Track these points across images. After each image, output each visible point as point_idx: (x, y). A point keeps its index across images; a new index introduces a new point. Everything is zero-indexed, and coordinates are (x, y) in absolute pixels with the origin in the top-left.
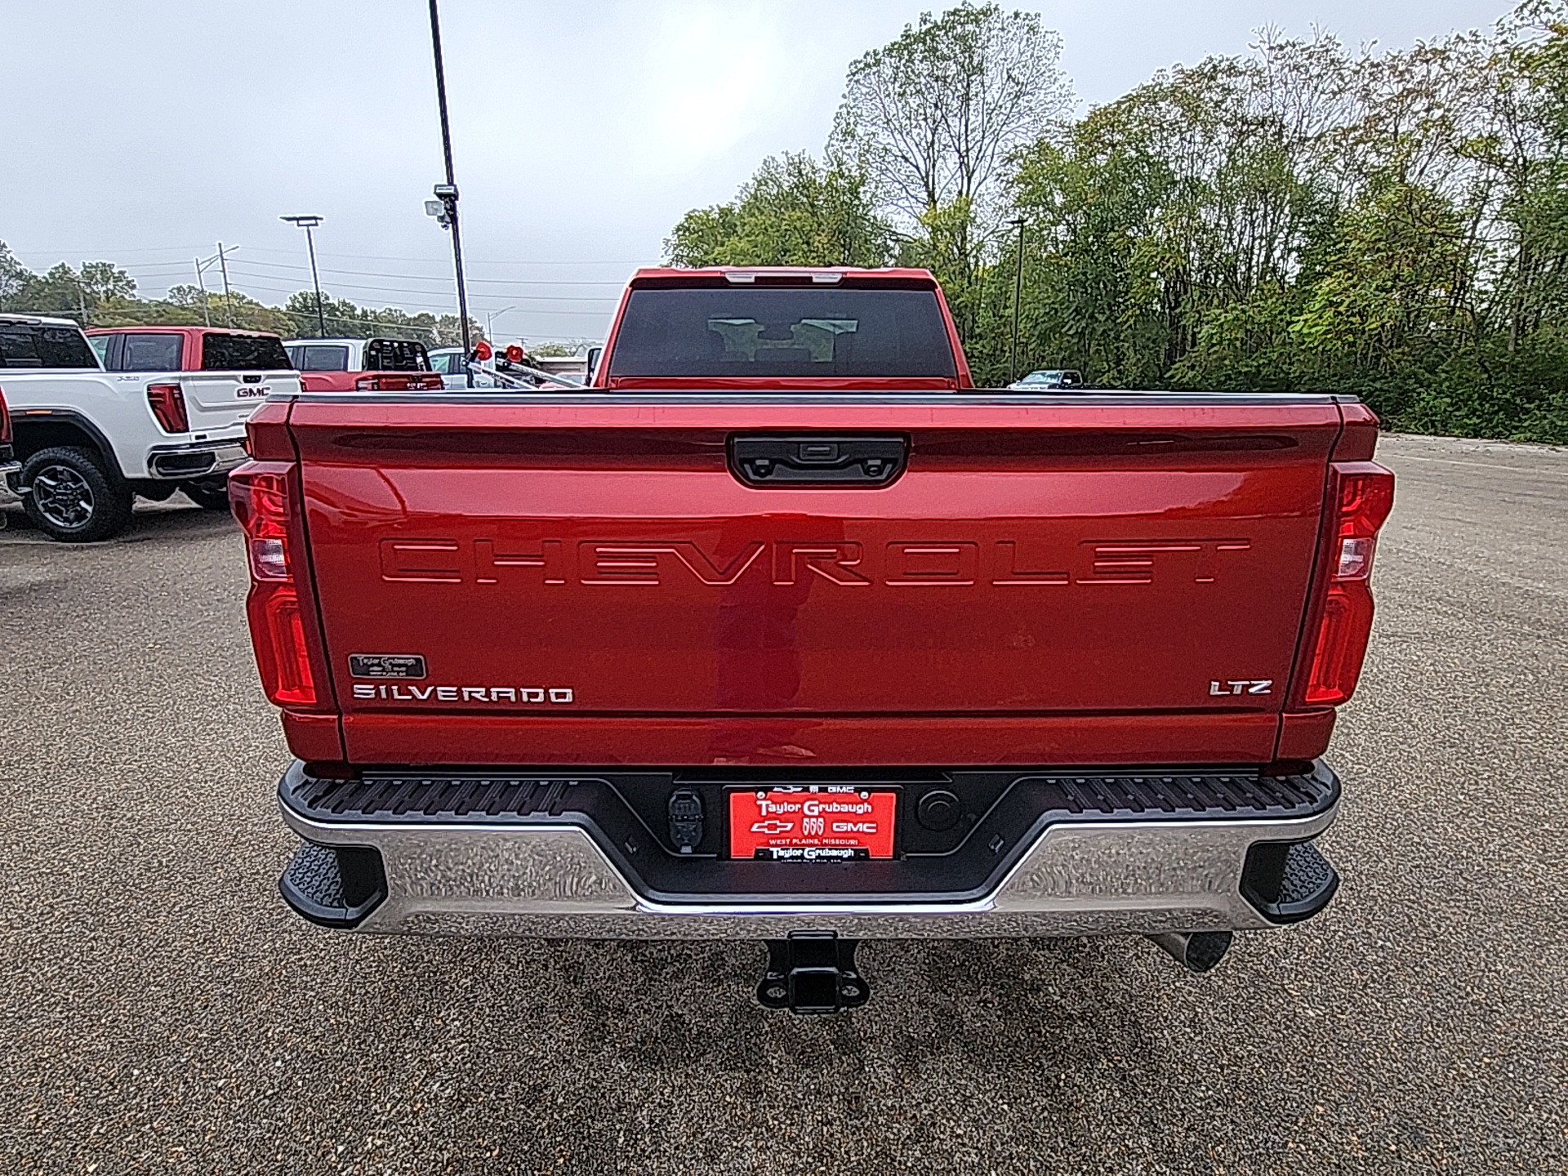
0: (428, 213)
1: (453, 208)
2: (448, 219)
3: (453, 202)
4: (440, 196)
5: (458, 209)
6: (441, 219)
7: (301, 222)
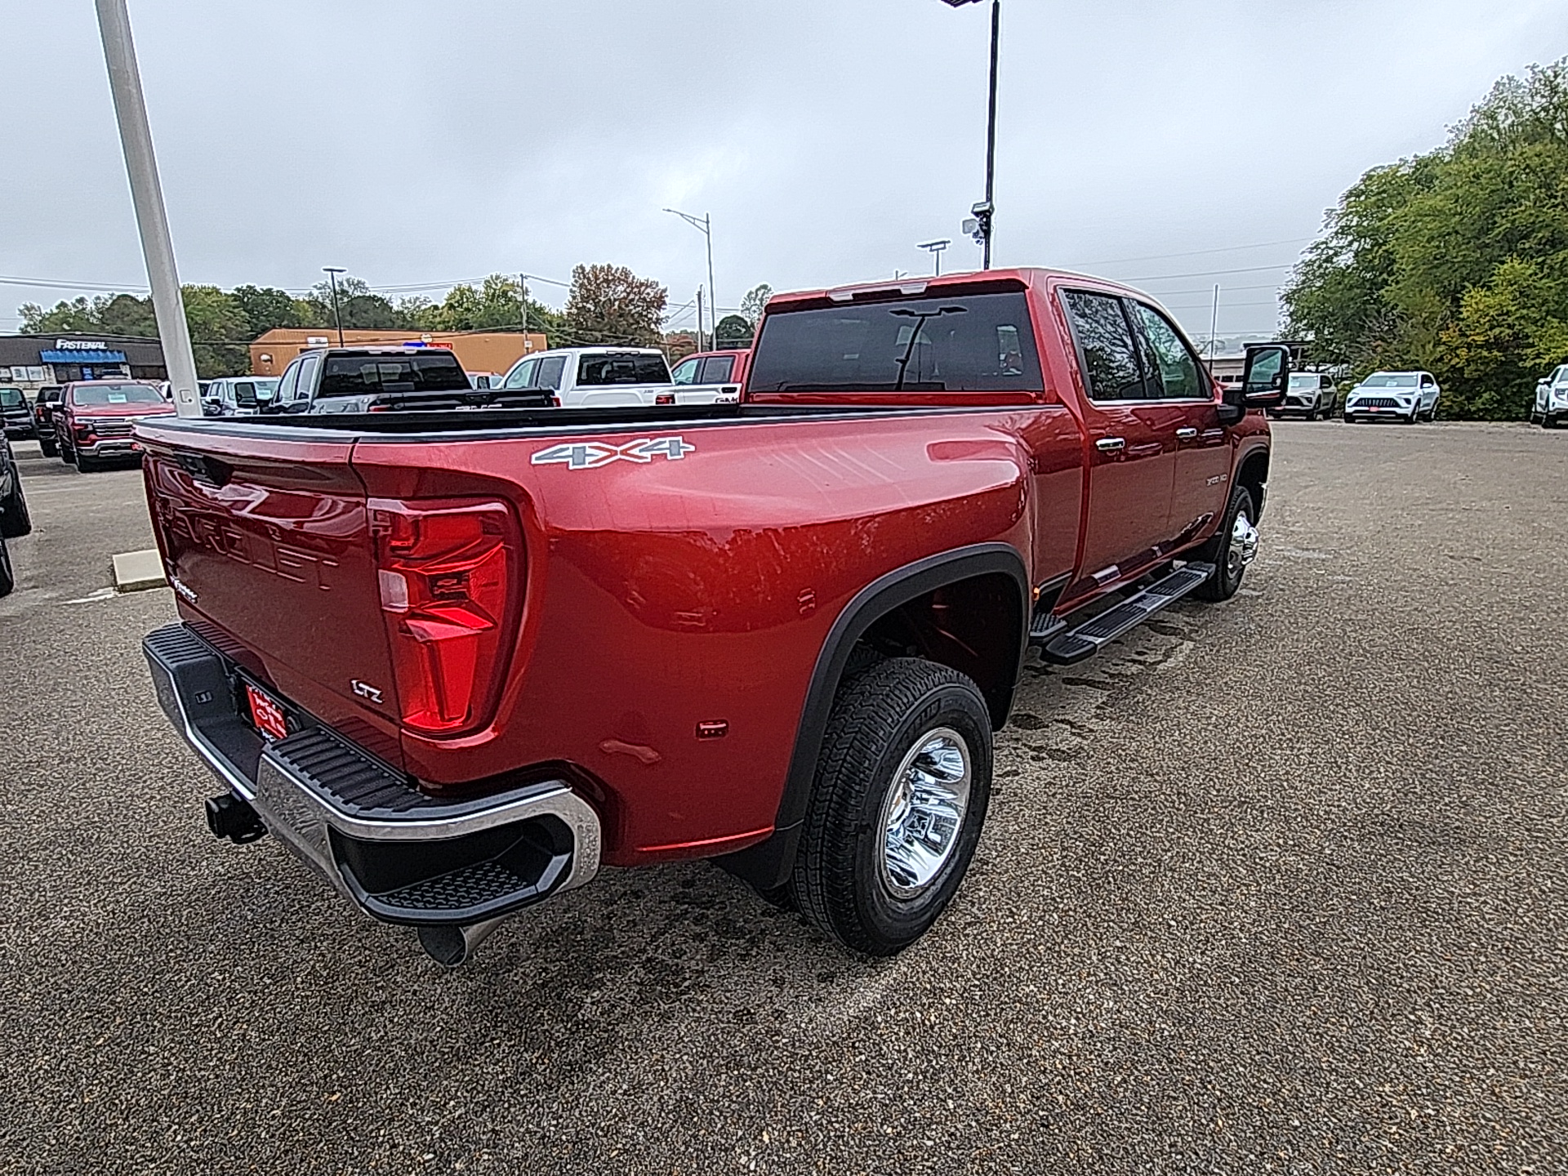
0: (964, 232)
1: (988, 224)
2: (982, 234)
3: (989, 218)
4: (977, 214)
5: (993, 223)
6: (976, 235)
7: (934, 247)
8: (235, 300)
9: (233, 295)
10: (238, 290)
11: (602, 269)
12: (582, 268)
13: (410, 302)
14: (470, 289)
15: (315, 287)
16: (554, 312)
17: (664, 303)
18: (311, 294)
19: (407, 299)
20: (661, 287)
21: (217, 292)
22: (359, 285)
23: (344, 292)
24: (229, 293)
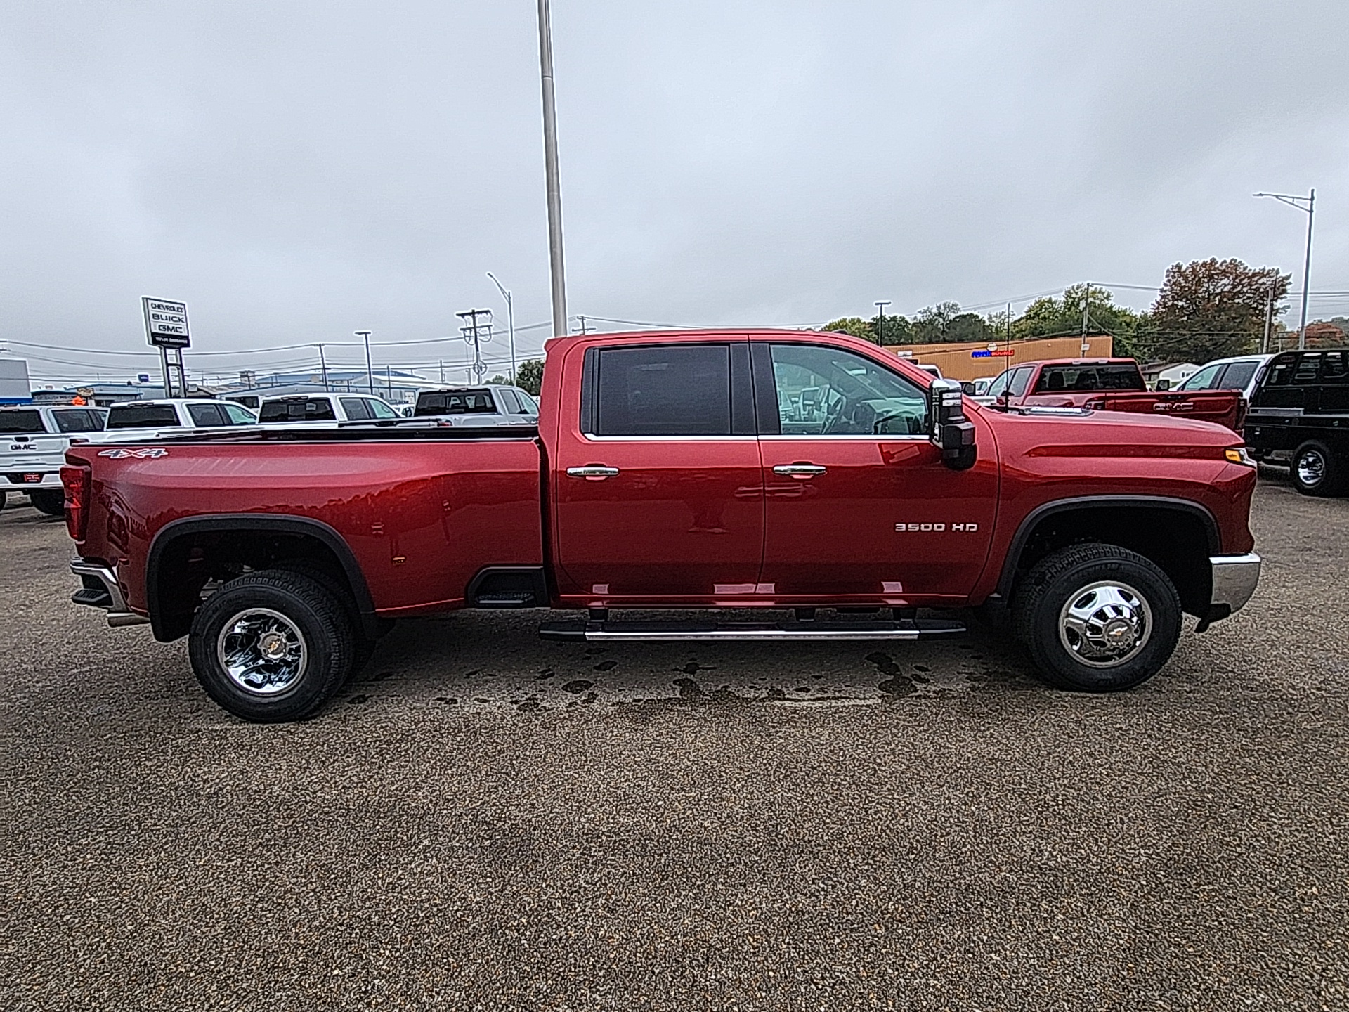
8: (870, 327)
9: (869, 323)
10: (874, 319)
11: (1204, 264)
12: (1179, 267)
13: (996, 317)
14: (1050, 301)
15: (920, 312)
16: (1134, 313)
17: (1284, 291)
18: (915, 318)
19: (993, 314)
20: (1282, 274)
21: (859, 321)
22: (953, 308)
23: (940, 314)
24: (867, 321)
